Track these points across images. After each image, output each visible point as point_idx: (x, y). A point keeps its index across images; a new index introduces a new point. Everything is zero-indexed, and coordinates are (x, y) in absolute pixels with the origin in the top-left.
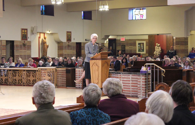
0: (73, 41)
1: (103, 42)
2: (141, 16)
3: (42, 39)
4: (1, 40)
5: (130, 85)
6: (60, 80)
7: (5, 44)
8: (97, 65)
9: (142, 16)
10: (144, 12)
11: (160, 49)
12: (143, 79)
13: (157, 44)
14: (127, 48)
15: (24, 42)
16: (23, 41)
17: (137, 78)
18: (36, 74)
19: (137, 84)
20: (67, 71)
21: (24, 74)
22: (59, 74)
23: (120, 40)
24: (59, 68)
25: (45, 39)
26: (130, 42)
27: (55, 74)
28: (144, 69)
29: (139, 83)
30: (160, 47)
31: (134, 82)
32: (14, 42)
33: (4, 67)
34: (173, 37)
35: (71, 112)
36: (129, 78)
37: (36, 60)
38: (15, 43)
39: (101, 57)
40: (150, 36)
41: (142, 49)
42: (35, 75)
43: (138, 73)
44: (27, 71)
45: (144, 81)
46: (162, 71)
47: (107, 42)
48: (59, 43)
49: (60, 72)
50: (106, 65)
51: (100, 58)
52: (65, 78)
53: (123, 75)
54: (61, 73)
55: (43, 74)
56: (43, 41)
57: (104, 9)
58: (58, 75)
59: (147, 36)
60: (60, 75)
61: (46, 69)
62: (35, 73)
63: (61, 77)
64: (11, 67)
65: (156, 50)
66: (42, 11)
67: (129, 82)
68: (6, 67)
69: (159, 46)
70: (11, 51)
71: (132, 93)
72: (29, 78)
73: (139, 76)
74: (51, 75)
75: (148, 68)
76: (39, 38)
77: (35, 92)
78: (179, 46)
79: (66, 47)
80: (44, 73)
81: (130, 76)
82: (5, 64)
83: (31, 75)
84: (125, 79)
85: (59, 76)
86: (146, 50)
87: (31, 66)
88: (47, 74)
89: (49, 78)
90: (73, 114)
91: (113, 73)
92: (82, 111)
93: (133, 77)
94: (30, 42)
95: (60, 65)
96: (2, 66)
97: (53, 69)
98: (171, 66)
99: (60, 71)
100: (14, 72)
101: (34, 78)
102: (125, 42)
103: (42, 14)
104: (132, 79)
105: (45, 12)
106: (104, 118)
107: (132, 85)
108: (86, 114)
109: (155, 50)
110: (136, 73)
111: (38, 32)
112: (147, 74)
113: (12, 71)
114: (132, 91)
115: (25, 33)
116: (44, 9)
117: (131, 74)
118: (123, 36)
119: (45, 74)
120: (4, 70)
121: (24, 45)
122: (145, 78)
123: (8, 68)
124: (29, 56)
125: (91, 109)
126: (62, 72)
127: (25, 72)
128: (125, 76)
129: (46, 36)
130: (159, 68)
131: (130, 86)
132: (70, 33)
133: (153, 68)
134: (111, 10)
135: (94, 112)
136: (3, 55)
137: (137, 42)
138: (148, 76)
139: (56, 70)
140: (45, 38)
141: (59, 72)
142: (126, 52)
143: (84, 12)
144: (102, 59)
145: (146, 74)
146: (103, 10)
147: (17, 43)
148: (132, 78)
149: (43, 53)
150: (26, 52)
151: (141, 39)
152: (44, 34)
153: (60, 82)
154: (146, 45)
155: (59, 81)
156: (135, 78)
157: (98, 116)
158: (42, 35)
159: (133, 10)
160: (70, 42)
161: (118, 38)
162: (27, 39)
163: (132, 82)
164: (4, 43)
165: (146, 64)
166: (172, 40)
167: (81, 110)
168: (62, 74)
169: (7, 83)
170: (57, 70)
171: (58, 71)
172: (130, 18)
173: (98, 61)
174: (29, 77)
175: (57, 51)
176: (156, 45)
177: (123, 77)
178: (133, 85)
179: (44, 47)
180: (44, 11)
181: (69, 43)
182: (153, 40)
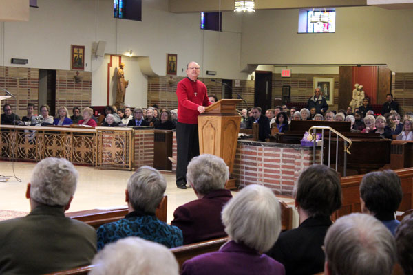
0: (179, 74)
1: (243, 79)
2: (324, 25)
3: (116, 69)
4: (29, 69)
5: (280, 169)
6: (141, 155)
7: (37, 77)
8: (212, 127)
9: (326, 24)
10: (331, 17)
11: (363, 95)
12: (305, 158)
13: (356, 85)
14: (295, 92)
15: (78, 73)
16: (76, 71)
17: (294, 156)
18: (92, 141)
19: (293, 167)
20: (158, 137)
21: (69, 140)
22: (140, 142)
23: (280, 74)
24: (140, 131)
25: (122, 69)
26: (301, 79)
27: (131, 142)
28: (308, 137)
29: (296, 166)
30: (363, 92)
31: (287, 164)
32: (57, 72)
33: (31, 125)
34: (391, 72)
35: (102, 225)
36: (279, 156)
37: (102, 111)
38: (57, 76)
39: (222, 110)
40: (344, 68)
41: (326, 94)
42: (90, 143)
43: (295, 145)
44: (75, 133)
45: (308, 161)
46: (346, 143)
47: (252, 77)
48: (151, 77)
49: (142, 139)
50: (232, 126)
51: (219, 111)
52: (152, 150)
53: (266, 150)
54: (143, 141)
55: (105, 142)
56: (116, 72)
57: (245, 10)
58: (138, 144)
59: (338, 68)
60: (142, 144)
61: (113, 132)
62: (90, 138)
63: (143, 150)
64: (44, 125)
65: (354, 97)
66: (116, 11)
67: (278, 164)
68: (34, 125)
69: (361, 90)
70: (50, 91)
71: (283, 188)
72: (78, 149)
73: (298, 151)
74: (122, 144)
75: (318, 136)
76: (110, 65)
77: (36, 176)
78: (402, 90)
79: (164, 86)
80: (108, 140)
81: (279, 150)
82: (33, 118)
83: (83, 143)
84: (270, 158)
85: (140, 146)
86: (334, 97)
87: (87, 124)
88: (114, 142)
89: (119, 150)
90: (104, 230)
91: (245, 143)
92: (124, 223)
93: (285, 153)
94: (89, 74)
95: (146, 123)
96: (26, 123)
97: (126, 131)
98: (377, 132)
99: (142, 136)
100: (48, 136)
101: (88, 150)
102: (290, 79)
103: (117, 16)
104: (284, 158)
105: (122, 11)
106: (169, 237)
107: (283, 169)
108: (131, 230)
109: (352, 98)
110: (292, 145)
111: (106, 54)
112: (314, 148)
113: (44, 133)
114: (283, 183)
115: (78, 54)
116: (120, 6)
117: (281, 146)
118: (286, 65)
119: (110, 142)
120: (31, 131)
121: (77, 80)
122: (309, 156)
123: (39, 127)
124: (87, 103)
125: (141, 220)
126: (145, 139)
127: (70, 137)
128: (270, 150)
129: (124, 62)
130: (339, 137)
131: (279, 172)
132: (174, 58)
133: (326, 136)
134: (259, 12)
135: (149, 226)
136: (31, 98)
137: (316, 80)
138: (316, 153)
139: (133, 135)
140: (121, 67)
141: (140, 138)
142: (293, 100)
143: (206, 15)
144: (223, 114)
145: (312, 148)
146: (243, 11)
147: (61, 76)
148: (284, 156)
149: (117, 98)
150: (82, 95)
151: (325, 74)
152: (120, 57)
153: (141, 159)
154: (335, 87)
155: (140, 157)
156: (288, 156)
157: (157, 233)
158: (115, 61)
159: (308, 11)
160: (174, 77)
161: (276, 71)
162: (83, 68)
163: (283, 164)
164: (35, 75)
165: (315, 127)
166: (389, 78)
167: (123, 221)
168: (145, 143)
169: (34, 158)
170: (136, 134)
171: (138, 136)
172: (302, 29)
173: (214, 117)
174: (79, 147)
175: (146, 94)
176: (355, 88)
177: (266, 152)
178: (286, 170)
179: (118, 85)
180: (120, 10)
181: (171, 77)
182: (349, 76)
